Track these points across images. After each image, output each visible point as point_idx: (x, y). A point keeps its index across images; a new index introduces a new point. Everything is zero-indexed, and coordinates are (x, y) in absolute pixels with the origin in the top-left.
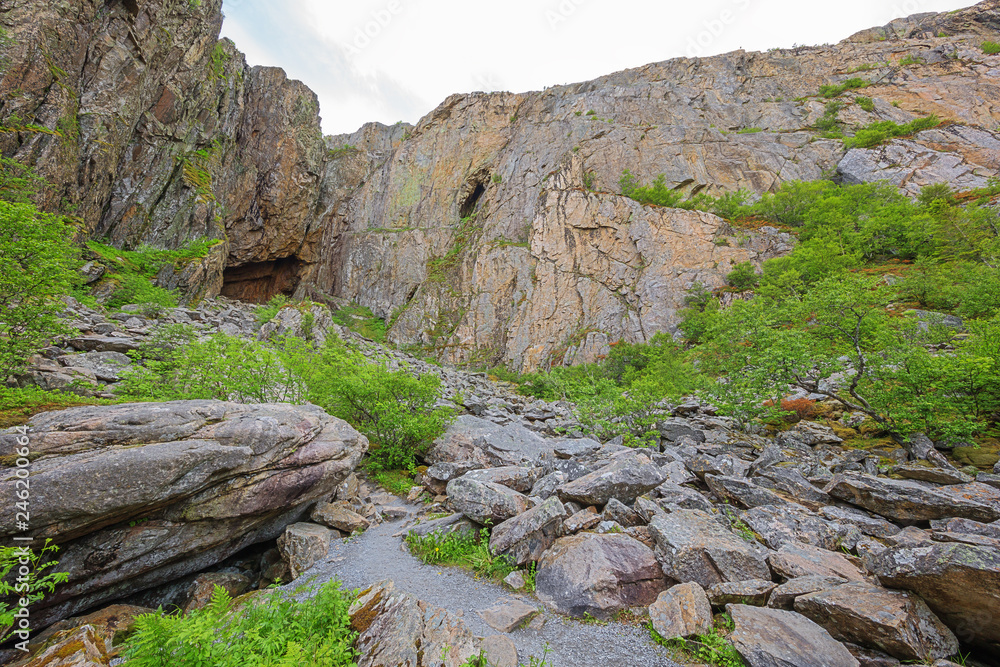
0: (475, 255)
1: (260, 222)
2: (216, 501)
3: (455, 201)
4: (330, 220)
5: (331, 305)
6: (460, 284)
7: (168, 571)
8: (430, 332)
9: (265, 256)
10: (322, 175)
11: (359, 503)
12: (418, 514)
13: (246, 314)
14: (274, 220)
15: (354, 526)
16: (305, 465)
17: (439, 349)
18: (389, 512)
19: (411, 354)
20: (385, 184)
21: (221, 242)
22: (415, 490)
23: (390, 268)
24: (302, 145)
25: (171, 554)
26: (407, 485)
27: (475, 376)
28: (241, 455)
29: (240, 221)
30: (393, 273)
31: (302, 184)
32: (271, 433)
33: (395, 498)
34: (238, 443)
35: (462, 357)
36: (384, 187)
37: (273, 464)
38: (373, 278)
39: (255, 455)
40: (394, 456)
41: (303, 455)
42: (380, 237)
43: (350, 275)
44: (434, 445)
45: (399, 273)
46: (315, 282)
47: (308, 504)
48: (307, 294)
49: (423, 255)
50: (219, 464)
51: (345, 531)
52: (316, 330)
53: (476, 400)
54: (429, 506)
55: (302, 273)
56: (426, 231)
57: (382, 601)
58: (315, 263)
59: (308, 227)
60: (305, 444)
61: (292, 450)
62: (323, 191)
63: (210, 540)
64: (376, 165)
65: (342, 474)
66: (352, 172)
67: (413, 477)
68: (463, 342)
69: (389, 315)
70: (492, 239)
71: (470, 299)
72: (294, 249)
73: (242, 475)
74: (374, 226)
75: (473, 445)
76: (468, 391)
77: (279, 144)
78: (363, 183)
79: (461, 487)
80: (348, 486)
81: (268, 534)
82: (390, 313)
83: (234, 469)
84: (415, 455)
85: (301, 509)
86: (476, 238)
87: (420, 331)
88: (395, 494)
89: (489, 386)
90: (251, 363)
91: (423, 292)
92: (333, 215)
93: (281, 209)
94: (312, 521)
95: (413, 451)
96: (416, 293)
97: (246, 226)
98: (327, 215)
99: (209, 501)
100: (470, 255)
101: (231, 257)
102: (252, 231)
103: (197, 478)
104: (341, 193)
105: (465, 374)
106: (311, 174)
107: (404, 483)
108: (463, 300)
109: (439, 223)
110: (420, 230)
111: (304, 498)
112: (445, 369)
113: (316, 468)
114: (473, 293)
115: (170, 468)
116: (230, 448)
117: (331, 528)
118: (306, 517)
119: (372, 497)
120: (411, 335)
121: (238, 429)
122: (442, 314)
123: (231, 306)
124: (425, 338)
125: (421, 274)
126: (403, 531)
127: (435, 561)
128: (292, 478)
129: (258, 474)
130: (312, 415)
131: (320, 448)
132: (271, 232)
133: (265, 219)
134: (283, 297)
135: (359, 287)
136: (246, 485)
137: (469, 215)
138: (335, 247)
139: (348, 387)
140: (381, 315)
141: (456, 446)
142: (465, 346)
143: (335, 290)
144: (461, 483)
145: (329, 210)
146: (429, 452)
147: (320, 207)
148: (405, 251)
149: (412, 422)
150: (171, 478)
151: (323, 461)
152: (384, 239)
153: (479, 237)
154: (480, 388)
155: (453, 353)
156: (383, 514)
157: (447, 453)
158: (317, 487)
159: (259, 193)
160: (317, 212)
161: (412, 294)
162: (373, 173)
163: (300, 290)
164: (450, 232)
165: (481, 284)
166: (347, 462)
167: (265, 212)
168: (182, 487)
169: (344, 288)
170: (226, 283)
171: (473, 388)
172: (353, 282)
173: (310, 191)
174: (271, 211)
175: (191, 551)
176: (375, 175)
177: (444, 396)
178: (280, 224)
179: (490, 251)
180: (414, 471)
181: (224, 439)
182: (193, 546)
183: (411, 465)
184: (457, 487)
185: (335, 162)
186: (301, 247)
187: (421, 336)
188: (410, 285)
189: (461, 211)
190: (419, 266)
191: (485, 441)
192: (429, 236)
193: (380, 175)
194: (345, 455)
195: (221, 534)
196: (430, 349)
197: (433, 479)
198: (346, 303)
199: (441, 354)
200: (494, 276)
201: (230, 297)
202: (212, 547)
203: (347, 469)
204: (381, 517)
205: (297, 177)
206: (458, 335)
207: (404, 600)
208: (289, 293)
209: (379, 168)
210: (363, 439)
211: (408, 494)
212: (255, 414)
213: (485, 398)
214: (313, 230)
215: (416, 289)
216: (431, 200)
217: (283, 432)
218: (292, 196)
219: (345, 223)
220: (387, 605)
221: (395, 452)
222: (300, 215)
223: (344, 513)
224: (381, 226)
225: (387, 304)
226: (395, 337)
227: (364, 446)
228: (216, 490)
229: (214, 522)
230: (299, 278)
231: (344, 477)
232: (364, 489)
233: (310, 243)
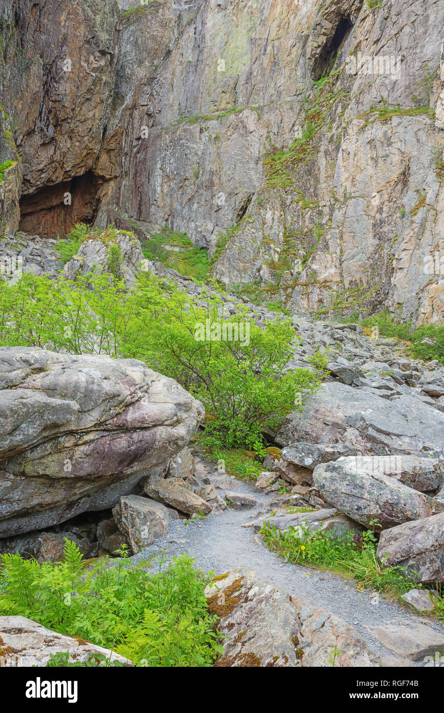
0: (339, 138)
1: (51, 131)
2: (50, 458)
3: (304, 54)
4: (131, 115)
5: (139, 233)
6: (316, 189)
7: (14, 525)
8: (272, 265)
9: (59, 177)
10: (117, 51)
11: (196, 484)
12: (271, 505)
13: (47, 251)
14: (66, 127)
15: (194, 509)
16: (135, 429)
17: (285, 289)
18: (235, 498)
19: (245, 298)
20: (199, 47)
21: (14, 164)
22: (266, 476)
23: (212, 173)
24: (90, 13)
25: (16, 507)
26: (254, 469)
27: (342, 329)
28: (67, 409)
29: (30, 133)
30: (216, 181)
31: (94, 70)
32: (95, 387)
33: (240, 483)
34: (64, 396)
35: (321, 301)
36: (197, 52)
37: (101, 424)
38: (189, 191)
39: (81, 412)
40: (235, 431)
41: (131, 416)
42: (195, 128)
43: (159, 189)
44: (289, 421)
45: (224, 179)
46: (118, 204)
47: (140, 476)
48: (109, 221)
49: (257, 148)
50: (50, 418)
51: (184, 513)
52: (124, 268)
53: (344, 362)
54: (286, 497)
55: (101, 193)
56: (260, 110)
57: (243, 590)
58: (116, 177)
59: (105, 130)
60: (132, 404)
61: (118, 410)
62: (120, 75)
63: (48, 499)
64: (185, 21)
65: (175, 444)
66: (154, 38)
67: (262, 460)
68: (321, 277)
69: (214, 242)
70: (366, 108)
71: (332, 210)
72: (90, 162)
73: (72, 433)
74: (187, 115)
75: (345, 425)
76: (332, 350)
77: (63, 18)
78: (169, 52)
79: (334, 474)
80: (182, 461)
81: (102, 502)
82: (214, 239)
83: (63, 425)
84: (264, 434)
85: (133, 481)
86: (339, 110)
87: (258, 263)
88: (239, 478)
89: (365, 344)
90: (61, 307)
91: (261, 205)
92: (134, 107)
93: (73, 110)
94: (146, 496)
95: (260, 427)
96: (250, 207)
97: (37, 139)
98: (126, 109)
99: (43, 457)
100: (331, 141)
101: (25, 181)
102: (44, 145)
103: (31, 430)
104: (141, 73)
105: (326, 326)
106: (103, 53)
107: (250, 467)
108: (320, 213)
109: (279, 94)
110: (252, 109)
111: (136, 467)
112: (296, 319)
113: (147, 433)
114: (336, 200)
115: (6, 417)
116: (57, 401)
117: (168, 506)
118: (139, 489)
119: (211, 478)
120: (245, 270)
121: (62, 379)
122: (289, 235)
123: (31, 243)
124: (265, 272)
125: (255, 178)
126: (255, 522)
127: (301, 561)
128: (122, 443)
129: (87, 433)
130: (136, 371)
131: (148, 409)
132: (64, 143)
133: (55, 126)
134: (84, 226)
135: (171, 205)
136: (76, 445)
137: (327, 74)
138: (138, 152)
139: (173, 337)
140: (202, 244)
141: (320, 425)
142: (325, 284)
143: (142, 213)
144: (334, 469)
145: (128, 101)
146: (282, 430)
147: (117, 97)
148: (231, 146)
149: (257, 387)
150: (9, 428)
151: (155, 426)
152: (201, 131)
153: (345, 107)
154: (349, 346)
155: (308, 294)
156: (227, 499)
157: (307, 433)
158: (150, 456)
159: (47, 92)
160: (114, 107)
161: (244, 209)
162: (181, 34)
163: (102, 217)
164: (297, 107)
165: (348, 184)
166: (181, 431)
167: (56, 116)
168: (19, 438)
169: (153, 209)
170: (23, 216)
171: (339, 347)
172: (163, 199)
173: (104, 78)
174: (61, 115)
175: (33, 507)
176: (185, 36)
177: (297, 357)
178: (72, 131)
179: (362, 129)
180: (262, 453)
181: (51, 390)
182: (35, 502)
183: (258, 445)
184: (328, 474)
185: (132, 28)
186: (98, 158)
187: (259, 270)
188: (241, 195)
189: (314, 70)
190: (252, 165)
191: (363, 419)
192: (265, 117)
193: (192, 34)
194: (178, 422)
195: (59, 495)
196: (273, 290)
197: (290, 464)
198: (156, 229)
199: (289, 296)
200: (370, 170)
201: (28, 232)
202: (52, 507)
203: (182, 438)
204: (225, 503)
205: (87, 61)
206: (314, 267)
207: (273, 591)
208: (90, 221)
209: (189, 24)
210: (196, 404)
211: (256, 480)
212: (75, 365)
213: (357, 361)
214: (110, 132)
215: (249, 200)
216: (266, 61)
217: (107, 386)
218: (84, 89)
219: (149, 115)
220: (251, 593)
221: (237, 425)
222: (93, 113)
223: (181, 492)
224: (196, 112)
225: (210, 226)
226: (223, 274)
227: (199, 413)
228: (48, 446)
229: (51, 481)
230: (99, 201)
231: (179, 448)
232: (200, 467)
233: (109, 151)
